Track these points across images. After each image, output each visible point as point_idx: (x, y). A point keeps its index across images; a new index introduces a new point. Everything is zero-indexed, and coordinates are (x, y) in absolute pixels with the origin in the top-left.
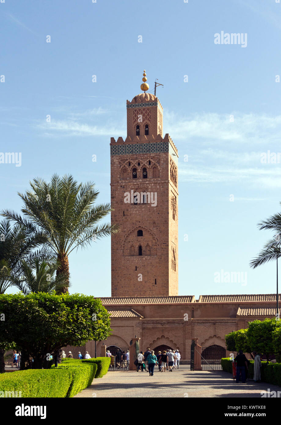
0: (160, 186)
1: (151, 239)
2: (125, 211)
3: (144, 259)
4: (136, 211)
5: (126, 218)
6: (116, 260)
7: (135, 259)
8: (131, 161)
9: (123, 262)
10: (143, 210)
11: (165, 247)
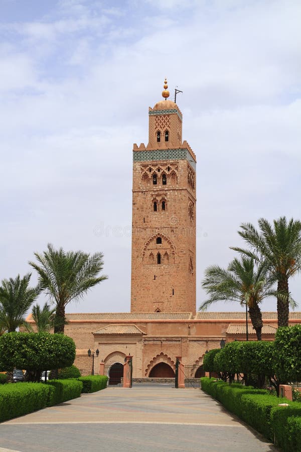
0: (178, 193)
1: (169, 247)
2: (146, 218)
3: (162, 267)
4: (156, 217)
5: (146, 225)
6: (136, 268)
7: (154, 268)
8: (152, 167)
9: (142, 271)
10: (162, 216)
11: (182, 255)
